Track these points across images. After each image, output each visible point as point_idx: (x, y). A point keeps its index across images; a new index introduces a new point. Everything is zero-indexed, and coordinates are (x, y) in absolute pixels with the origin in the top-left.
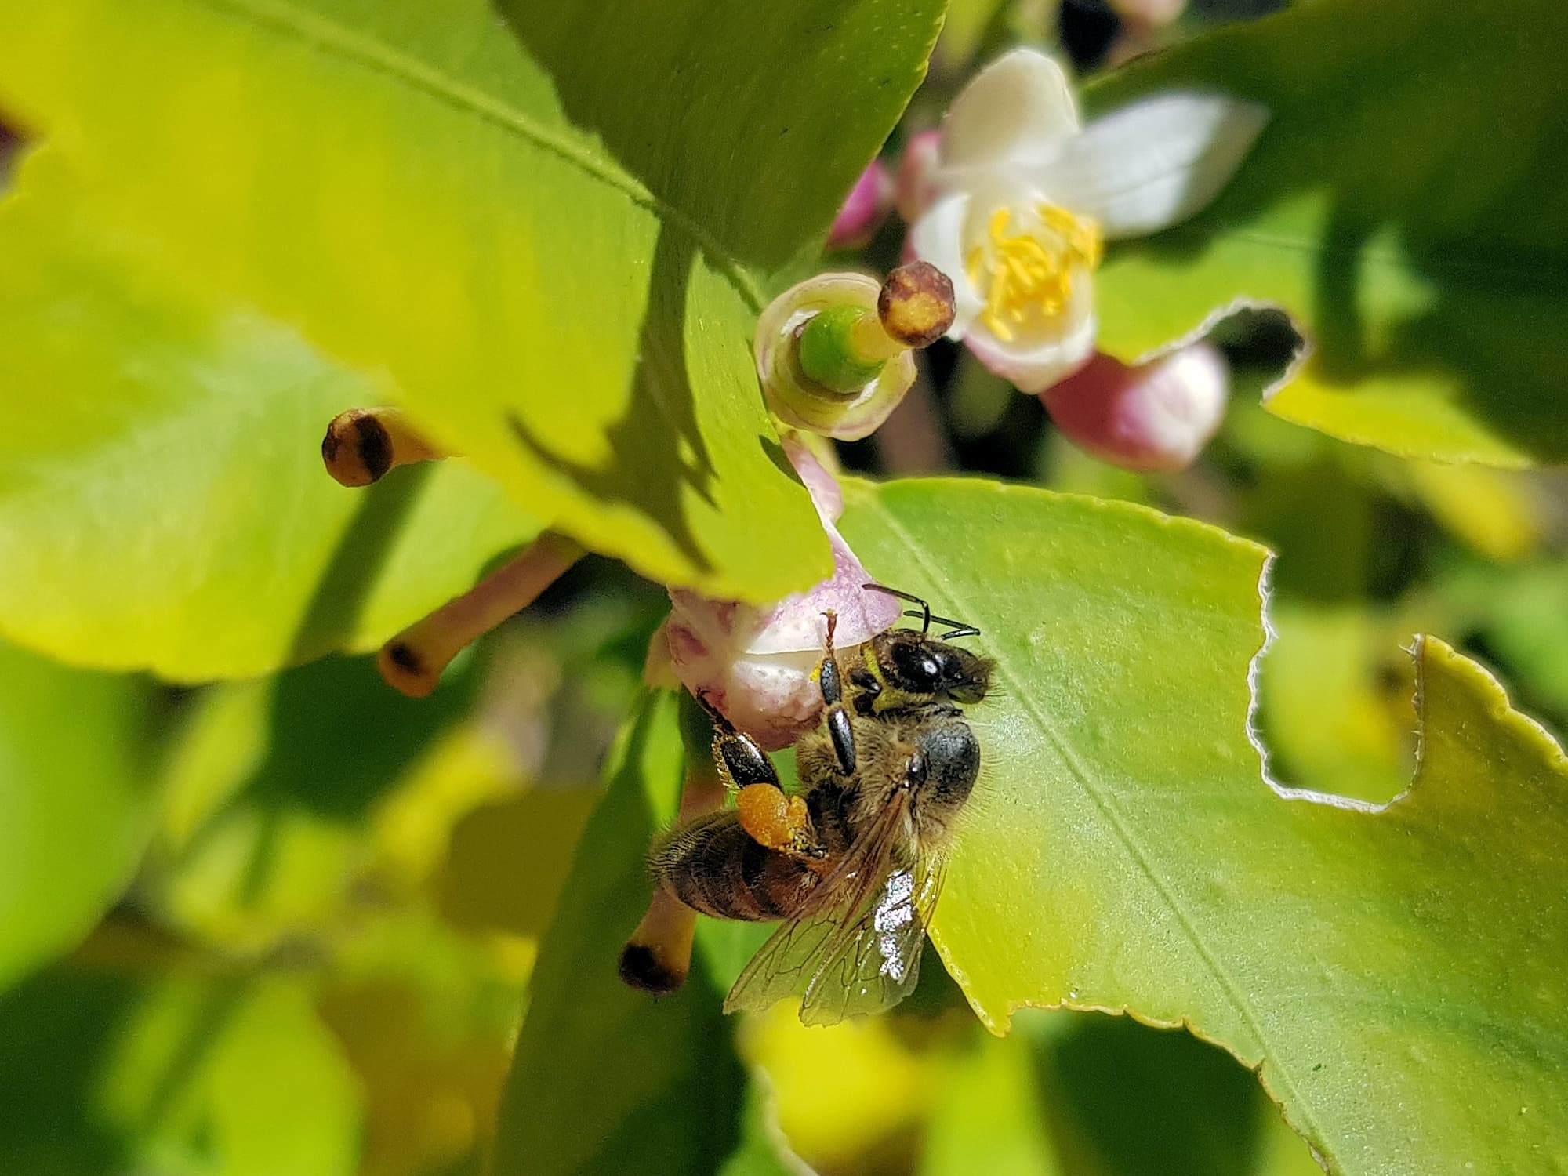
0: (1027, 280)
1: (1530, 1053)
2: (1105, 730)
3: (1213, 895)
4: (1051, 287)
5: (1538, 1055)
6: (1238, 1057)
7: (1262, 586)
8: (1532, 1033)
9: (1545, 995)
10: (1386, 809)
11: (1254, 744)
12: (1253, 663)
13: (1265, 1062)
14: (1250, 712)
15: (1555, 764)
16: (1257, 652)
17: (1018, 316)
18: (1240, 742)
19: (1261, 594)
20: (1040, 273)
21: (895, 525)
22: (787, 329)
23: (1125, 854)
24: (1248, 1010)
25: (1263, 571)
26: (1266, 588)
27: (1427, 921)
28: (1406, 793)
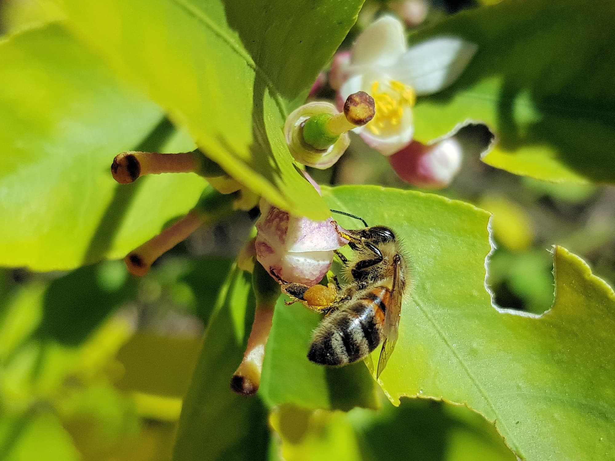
0: (385, 110)
1: (603, 415)
2: (428, 286)
3: (473, 352)
4: (394, 113)
5: (606, 416)
6: (486, 418)
7: (489, 228)
8: (604, 407)
9: (609, 392)
10: (541, 317)
11: (487, 291)
12: (486, 258)
13: (496, 421)
14: (486, 278)
15: (611, 296)
16: (488, 254)
17: (381, 125)
18: (482, 290)
19: (488, 230)
20: (390, 107)
21: (339, 203)
22: (297, 124)
23: (438, 335)
24: (489, 399)
27: (559, 362)
28: (550, 310)
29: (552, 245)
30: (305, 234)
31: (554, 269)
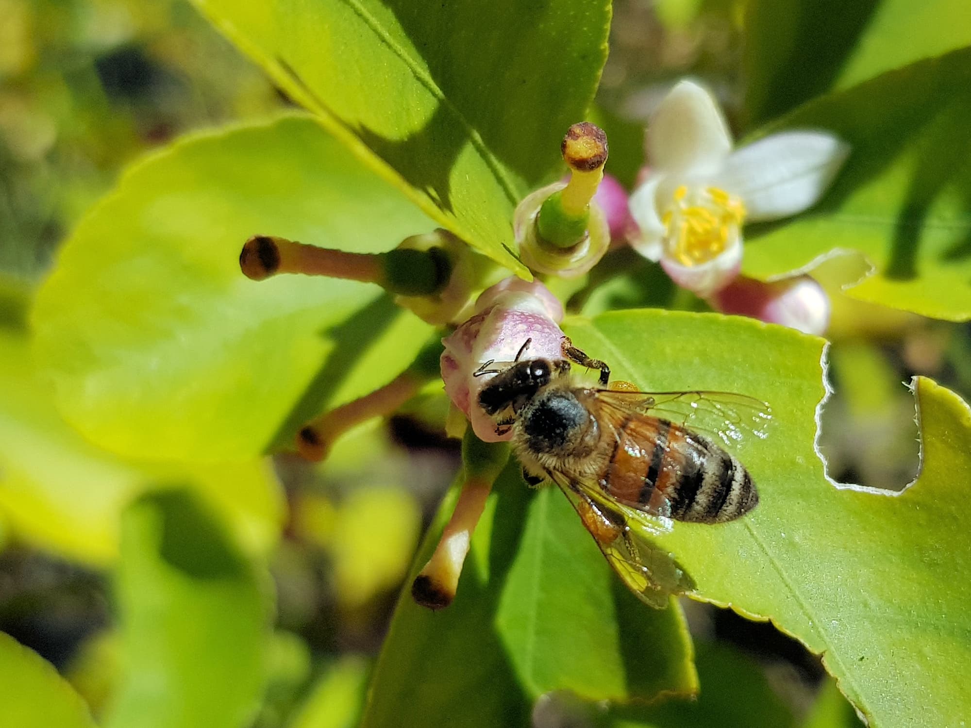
0: (699, 229)
3: (794, 548)
4: (715, 236)
7: (822, 361)
10: (902, 494)
11: (819, 456)
12: (818, 408)
13: (826, 652)
14: (817, 436)
16: (820, 401)
17: (697, 254)
18: (810, 455)
19: (821, 366)
20: (708, 227)
21: (600, 335)
22: (533, 216)
24: (816, 621)
25: (823, 353)
26: (825, 363)
27: (932, 565)
28: (914, 481)
29: (912, 377)
30: (502, 338)
31: (918, 414)
